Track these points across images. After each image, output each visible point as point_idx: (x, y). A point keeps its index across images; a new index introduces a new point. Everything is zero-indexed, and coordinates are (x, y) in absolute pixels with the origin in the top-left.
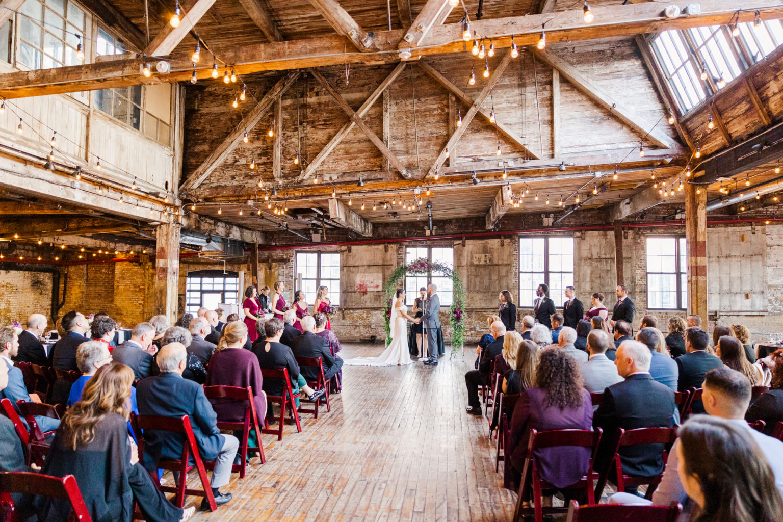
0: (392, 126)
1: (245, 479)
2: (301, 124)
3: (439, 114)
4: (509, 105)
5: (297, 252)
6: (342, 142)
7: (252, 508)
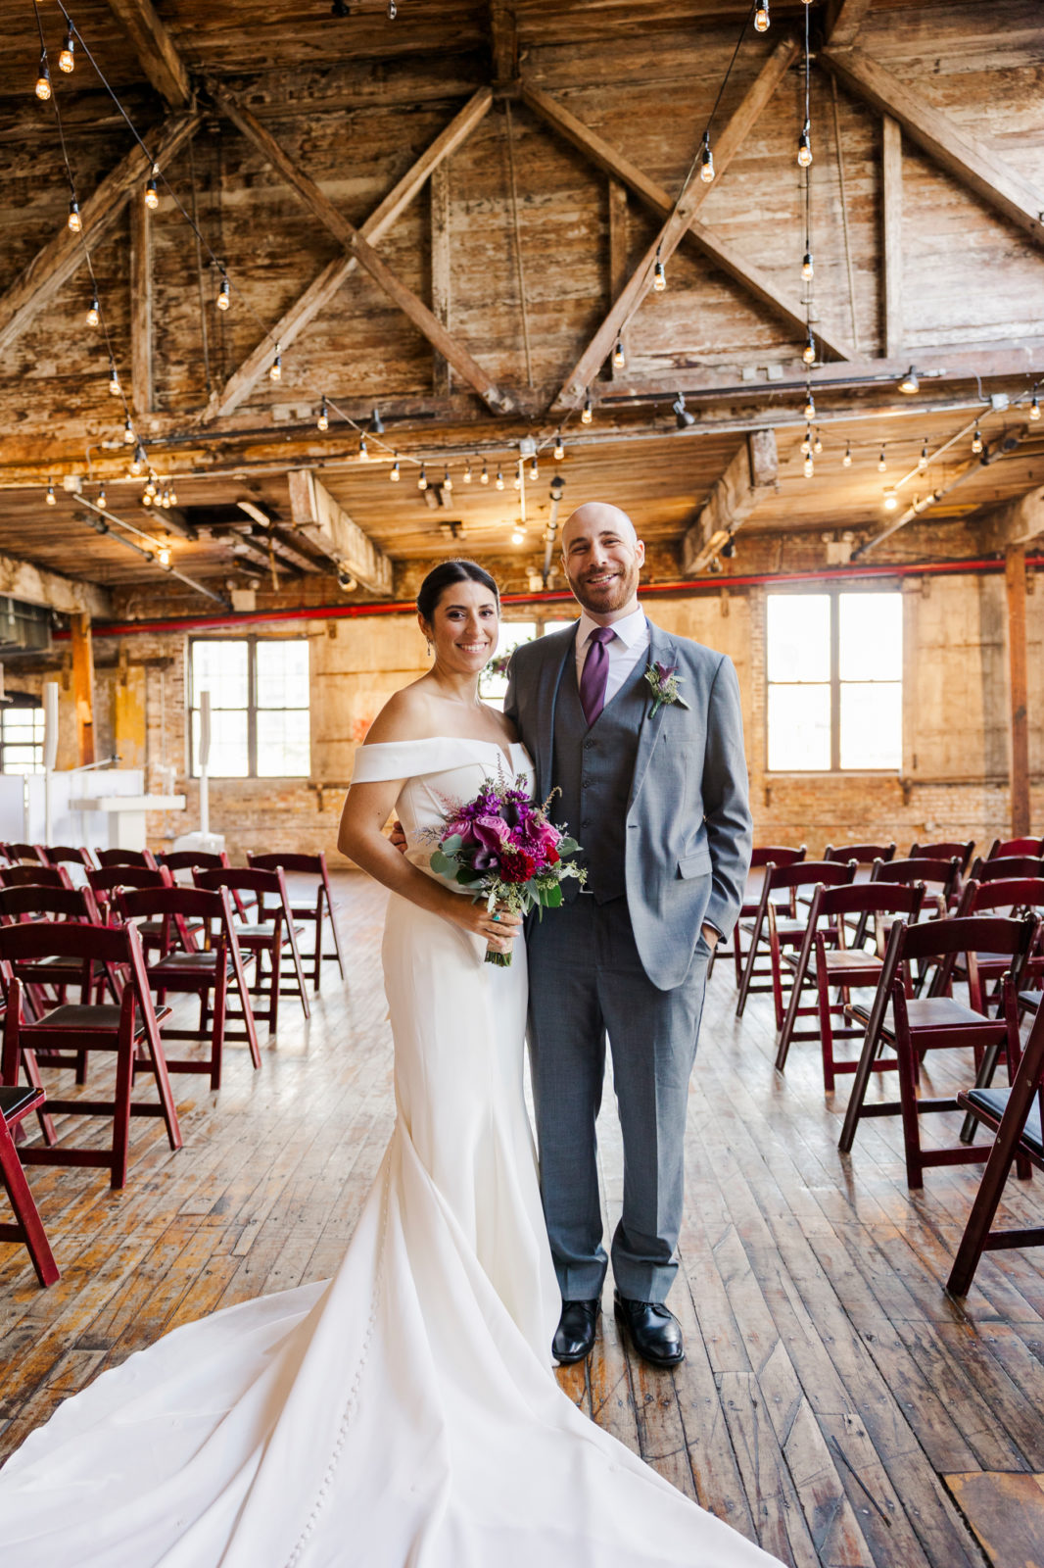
0: (457, 271)
1: (126, 1193)
2: (207, 264)
3: (585, 240)
4: (768, 215)
5: (192, 639)
6: (320, 316)
7: (161, 1271)
